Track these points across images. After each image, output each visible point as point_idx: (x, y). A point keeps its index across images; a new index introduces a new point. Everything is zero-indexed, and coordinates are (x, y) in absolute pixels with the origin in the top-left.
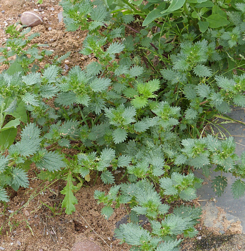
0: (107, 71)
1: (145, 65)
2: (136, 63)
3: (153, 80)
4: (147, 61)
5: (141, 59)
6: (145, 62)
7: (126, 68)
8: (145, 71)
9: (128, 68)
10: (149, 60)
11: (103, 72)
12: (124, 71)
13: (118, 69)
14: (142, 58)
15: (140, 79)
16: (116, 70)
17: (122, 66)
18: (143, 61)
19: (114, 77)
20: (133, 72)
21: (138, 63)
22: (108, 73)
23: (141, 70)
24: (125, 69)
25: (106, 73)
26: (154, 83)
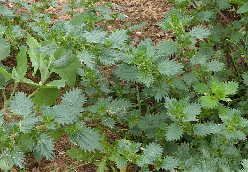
0: (182, 57)
1: (227, 63)
2: (217, 57)
3: (232, 82)
4: (231, 59)
5: (224, 54)
6: (228, 60)
7: (205, 59)
8: (225, 70)
9: (207, 59)
10: (233, 58)
11: (176, 56)
12: (202, 62)
13: (195, 56)
14: (226, 54)
15: (217, 76)
16: (193, 58)
17: (201, 55)
18: (226, 58)
19: (187, 67)
20: (212, 66)
21: (219, 58)
22: (181, 59)
23: (221, 66)
24: (203, 59)
25: (180, 59)
26: (231, 85)
